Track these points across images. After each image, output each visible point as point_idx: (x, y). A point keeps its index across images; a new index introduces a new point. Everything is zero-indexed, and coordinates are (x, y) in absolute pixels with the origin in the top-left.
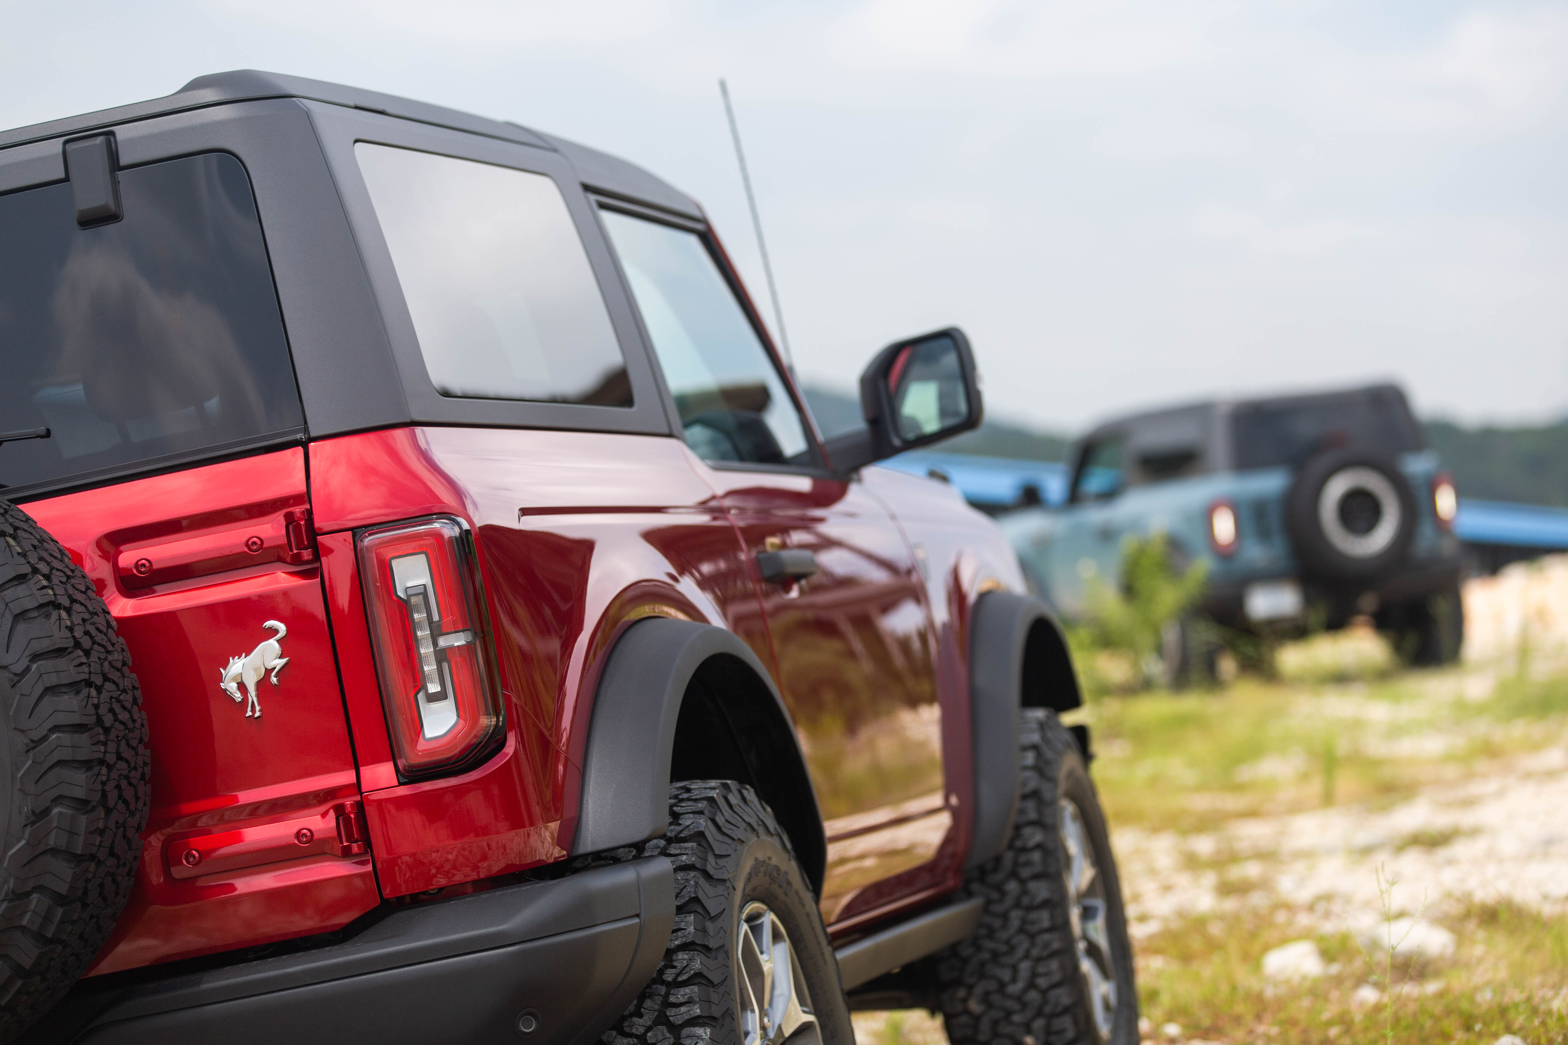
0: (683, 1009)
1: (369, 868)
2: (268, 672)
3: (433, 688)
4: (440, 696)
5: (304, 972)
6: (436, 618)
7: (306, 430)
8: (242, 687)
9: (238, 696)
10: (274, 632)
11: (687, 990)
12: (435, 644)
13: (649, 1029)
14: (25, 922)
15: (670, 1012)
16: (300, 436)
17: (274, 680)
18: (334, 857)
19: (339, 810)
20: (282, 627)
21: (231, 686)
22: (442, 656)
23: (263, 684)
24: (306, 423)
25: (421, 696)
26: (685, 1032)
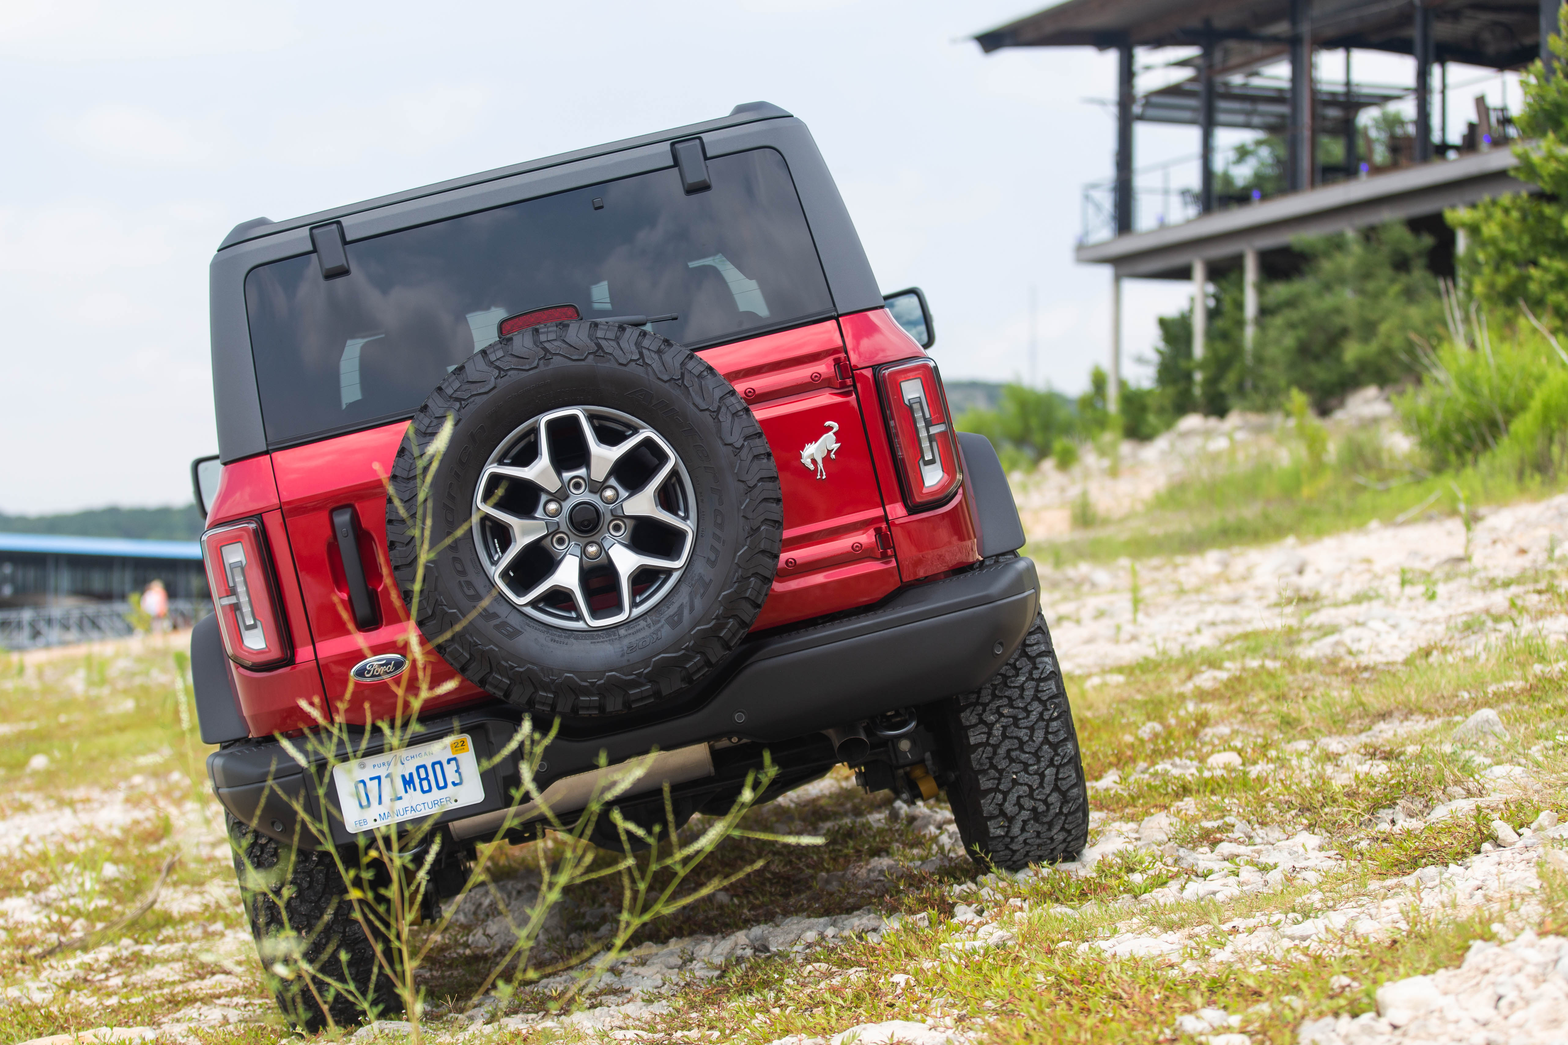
0: (1035, 647)
1: (894, 564)
2: (829, 452)
3: (928, 457)
4: (932, 462)
5: (874, 624)
6: (928, 415)
7: (836, 310)
8: (814, 461)
9: (812, 467)
10: (830, 428)
11: (1035, 636)
12: (928, 432)
13: (1017, 660)
14: (747, 595)
15: (1028, 649)
16: (834, 314)
17: (833, 456)
18: (875, 559)
19: (878, 531)
20: (836, 426)
21: (806, 461)
22: (931, 438)
23: (826, 460)
24: (834, 305)
25: (921, 463)
26: (1038, 660)
